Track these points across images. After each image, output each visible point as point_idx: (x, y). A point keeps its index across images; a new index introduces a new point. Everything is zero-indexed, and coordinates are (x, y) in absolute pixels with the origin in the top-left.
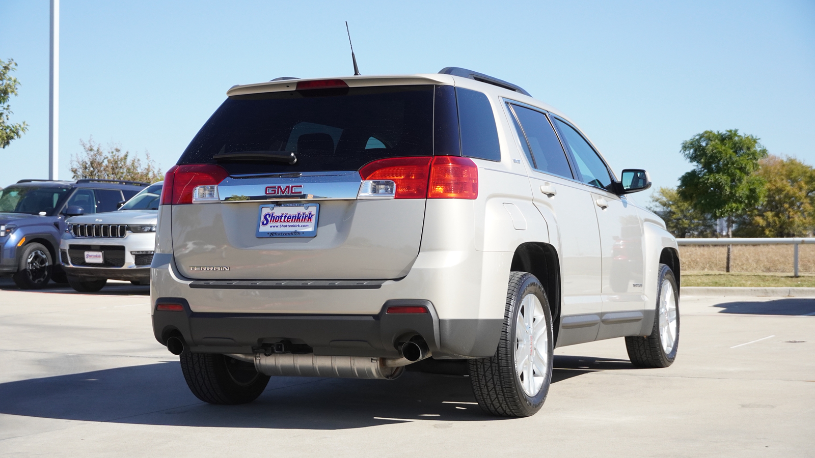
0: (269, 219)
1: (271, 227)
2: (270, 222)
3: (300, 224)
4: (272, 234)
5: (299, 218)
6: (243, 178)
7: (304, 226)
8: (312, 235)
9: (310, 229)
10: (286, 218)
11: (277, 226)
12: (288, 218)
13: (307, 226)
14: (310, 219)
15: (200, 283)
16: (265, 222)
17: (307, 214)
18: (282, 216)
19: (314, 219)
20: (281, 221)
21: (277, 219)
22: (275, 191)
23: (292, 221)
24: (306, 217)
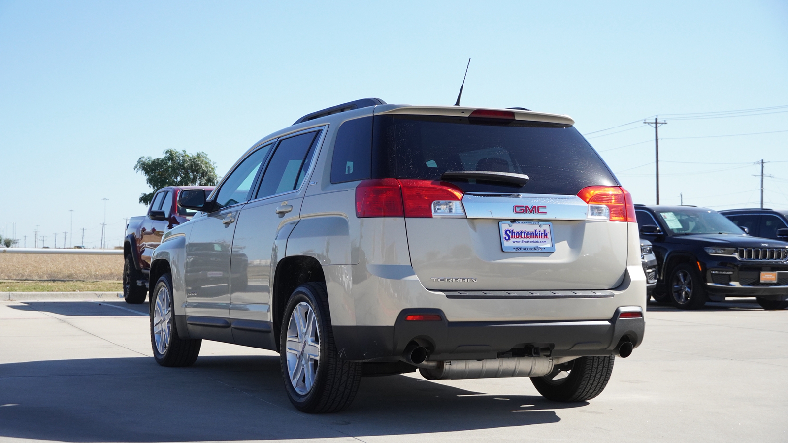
0: (510, 235)
1: (514, 242)
2: (512, 237)
3: (539, 240)
4: (517, 248)
5: (536, 235)
7: (543, 242)
8: (548, 252)
9: (548, 245)
10: (526, 234)
11: (519, 242)
12: (527, 235)
13: (545, 242)
14: (546, 236)
15: (454, 294)
16: (507, 238)
17: (542, 231)
18: (521, 233)
19: (549, 235)
20: (521, 237)
21: (518, 235)
22: (523, 210)
23: (531, 237)
24: (542, 234)
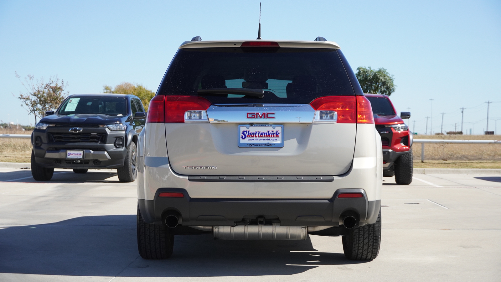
0: (247, 135)
1: (249, 140)
2: (248, 136)
3: (271, 138)
4: (250, 145)
5: (269, 135)
6: (225, 106)
7: (274, 140)
8: (280, 146)
9: (278, 142)
10: (260, 134)
11: (253, 140)
12: (261, 134)
13: (276, 140)
14: (277, 135)
16: (244, 137)
17: (275, 131)
18: (256, 133)
19: (280, 135)
20: (256, 136)
21: (253, 135)
22: (255, 116)
23: (264, 136)
24: (274, 134)
